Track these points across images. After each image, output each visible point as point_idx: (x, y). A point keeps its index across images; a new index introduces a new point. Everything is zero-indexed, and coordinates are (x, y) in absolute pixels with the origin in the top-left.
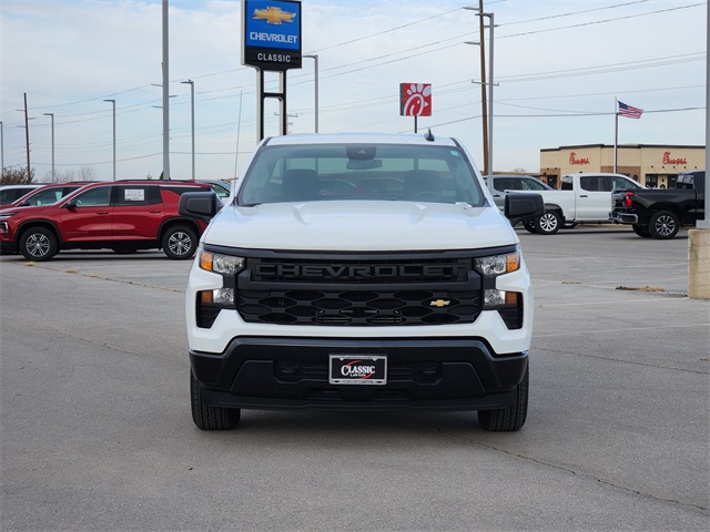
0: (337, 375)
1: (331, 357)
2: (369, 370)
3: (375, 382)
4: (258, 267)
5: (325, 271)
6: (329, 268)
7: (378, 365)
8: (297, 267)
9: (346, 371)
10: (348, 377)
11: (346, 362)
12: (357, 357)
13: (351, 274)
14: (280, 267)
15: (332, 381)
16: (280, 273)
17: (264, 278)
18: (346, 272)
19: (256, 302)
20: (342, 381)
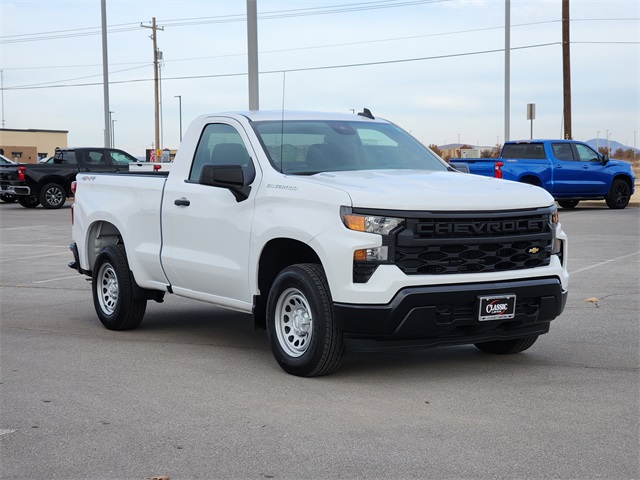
0: (484, 313)
1: (481, 298)
2: (503, 307)
3: (507, 316)
4: (420, 226)
5: (470, 228)
6: (473, 224)
7: (509, 302)
8: (450, 225)
9: (489, 309)
10: (490, 314)
11: (490, 301)
12: (497, 297)
13: (489, 229)
14: (437, 225)
15: (481, 318)
16: (437, 230)
17: (423, 236)
18: (485, 228)
19: (416, 256)
20: (487, 318)
